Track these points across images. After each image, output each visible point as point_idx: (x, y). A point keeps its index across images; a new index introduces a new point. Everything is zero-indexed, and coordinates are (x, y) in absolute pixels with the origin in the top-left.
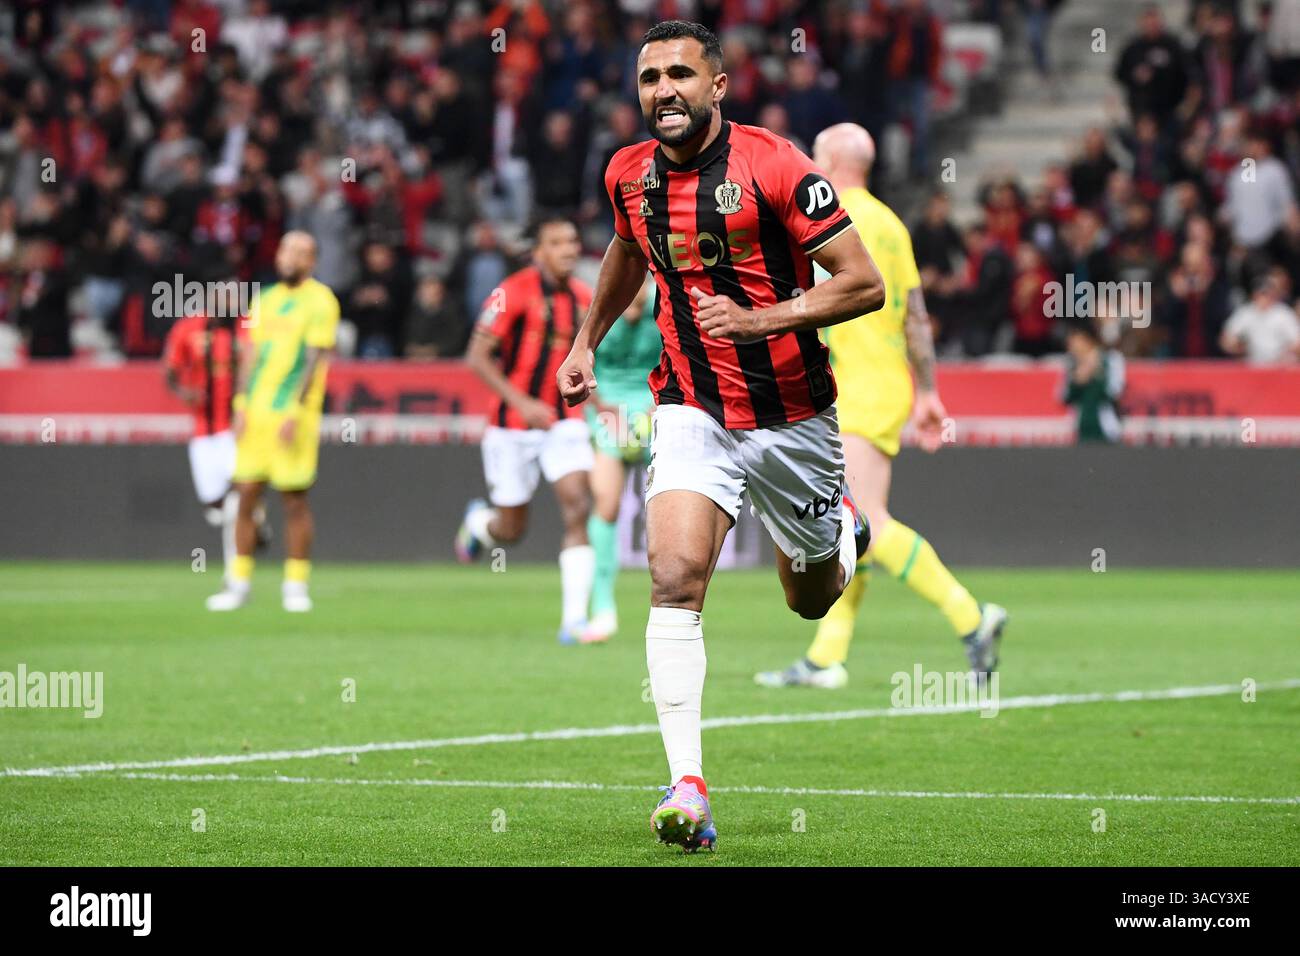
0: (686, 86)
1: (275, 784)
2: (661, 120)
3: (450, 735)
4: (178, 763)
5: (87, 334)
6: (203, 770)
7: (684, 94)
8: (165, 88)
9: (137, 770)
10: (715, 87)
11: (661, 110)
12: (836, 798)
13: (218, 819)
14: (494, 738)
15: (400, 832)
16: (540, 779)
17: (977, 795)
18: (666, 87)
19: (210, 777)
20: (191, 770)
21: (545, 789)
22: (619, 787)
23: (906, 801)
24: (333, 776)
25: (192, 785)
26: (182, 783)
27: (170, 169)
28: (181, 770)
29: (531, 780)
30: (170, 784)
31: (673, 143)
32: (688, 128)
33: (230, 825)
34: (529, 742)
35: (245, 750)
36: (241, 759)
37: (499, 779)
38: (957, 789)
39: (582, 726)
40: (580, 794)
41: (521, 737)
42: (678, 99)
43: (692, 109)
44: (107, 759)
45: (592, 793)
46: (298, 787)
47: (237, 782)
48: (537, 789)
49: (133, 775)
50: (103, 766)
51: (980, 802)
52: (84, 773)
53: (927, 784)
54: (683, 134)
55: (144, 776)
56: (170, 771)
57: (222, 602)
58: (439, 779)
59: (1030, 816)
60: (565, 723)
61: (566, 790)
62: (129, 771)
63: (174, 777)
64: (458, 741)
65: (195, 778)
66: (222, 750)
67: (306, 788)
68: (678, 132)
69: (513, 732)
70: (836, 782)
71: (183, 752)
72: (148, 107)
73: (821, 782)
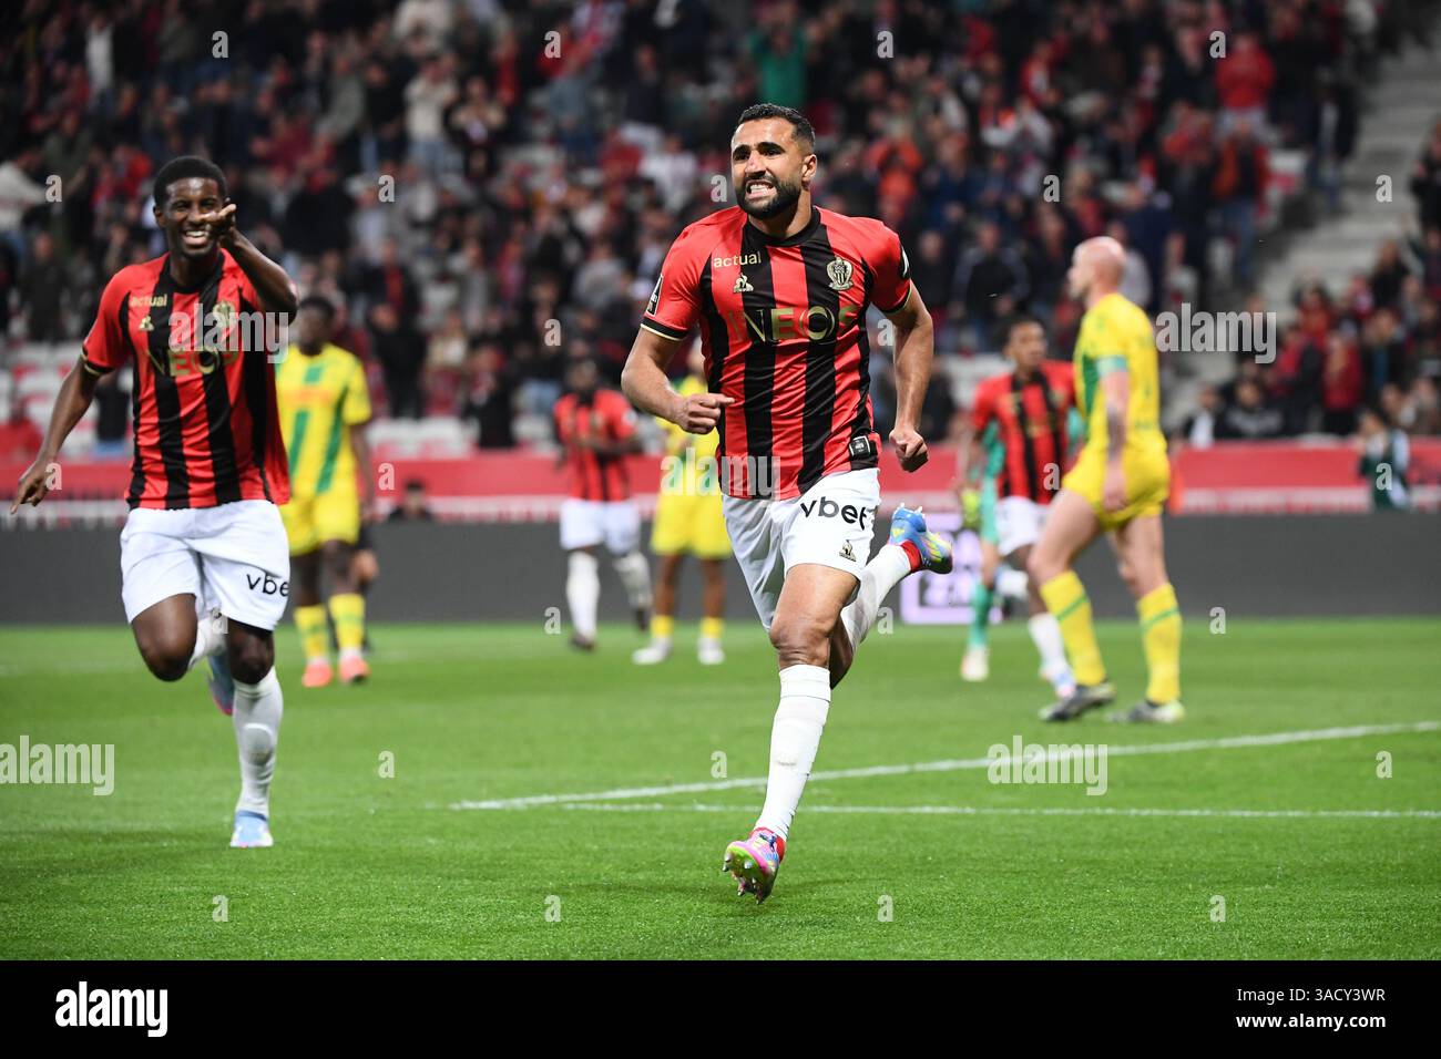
0: (776, 164)
1: (693, 812)
2: (750, 191)
3: (844, 768)
4: (610, 795)
5: (530, 427)
6: (631, 801)
7: (773, 169)
8: (591, 218)
9: (575, 802)
10: (805, 167)
11: (751, 184)
12: (1175, 818)
13: (645, 843)
14: (882, 770)
15: (801, 852)
16: (922, 804)
17: (1297, 814)
18: (757, 162)
19: (638, 807)
20: (621, 802)
21: (926, 814)
22: (988, 811)
23: (1235, 820)
24: (744, 804)
25: (622, 814)
26: (613, 813)
27: (598, 285)
28: (613, 801)
29: (913, 805)
30: (603, 814)
31: (759, 214)
32: (774, 200)
33: (655, 848)
34: (911, 773)
35: (668, 783)
36: (663, 791)
37: (887, 805)
38: (1279, 808)
39: (958, 758)
40: (956, 817)
41: (903, 769)
42: (768, 174)
43: (780, 184)
44: (549, 792)
45: (965, 816)
46: (713, 815)
47: (661, 812)
48: (919, 814)
49: (571, 807)
50: (546, 799)
51: (1300, 820)
52: (529, 805)
53: (1253, 805)
54: (769, 205)
55: (582, 806)
56: (603, 802)
57: (649, 655)
58: (835, 805)
59: (1343, 832)
60: (943, 756)
61: (945, 815)
62: (567, 802)
63: (607, 807)
64: (851, 773)
65: (626, 808)
66: (648, 783)
67: (721, 816)
68: (764, 203)
69: (898, 763)
70: (1176, 805)
71: (614, 786)
72: (576, 233)
73: (1161, 805)
